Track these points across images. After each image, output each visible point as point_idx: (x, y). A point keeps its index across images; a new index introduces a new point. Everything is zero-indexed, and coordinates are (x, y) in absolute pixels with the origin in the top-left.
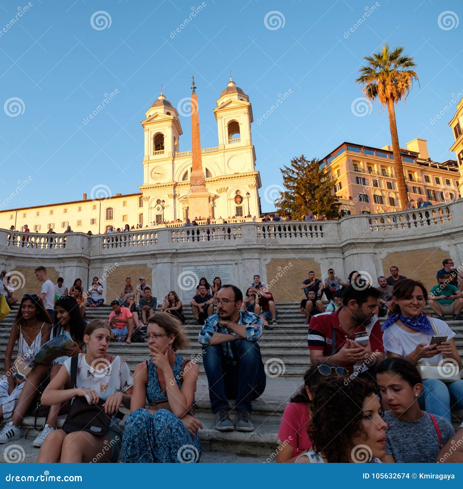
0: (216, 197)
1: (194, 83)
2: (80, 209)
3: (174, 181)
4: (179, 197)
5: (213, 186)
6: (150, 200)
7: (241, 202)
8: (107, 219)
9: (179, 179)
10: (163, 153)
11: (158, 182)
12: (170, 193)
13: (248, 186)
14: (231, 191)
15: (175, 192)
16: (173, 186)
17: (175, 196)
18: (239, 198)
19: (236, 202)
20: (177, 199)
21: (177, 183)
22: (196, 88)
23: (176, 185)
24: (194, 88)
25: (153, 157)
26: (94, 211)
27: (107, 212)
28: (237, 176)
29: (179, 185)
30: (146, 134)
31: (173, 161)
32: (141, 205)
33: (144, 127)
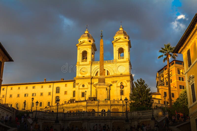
0: (111, 85)
1: (102, 34)
2: (42, 87)
3: (91, 76)
4: (94, 84)
5: (110, 79)
6: (79, 85)
7: (123, 88)
8: (56, 93)
9: (94, 75)
10: (86, 61)
11: (84, 76)
12: (89, 82)
13: (126, 80)
14: (118, 83)
15: (91, 81)
16: (91, 78)
17: (91, 84)
18: (122, 86)
19: (121, 88)
20: (92, 85)
21: (92, 77)
22: (103, 36)
23: (92, 78)
24: (102, 36)
25: (81, 63)
26: (50, 88)
27: (57, 89)
28: (122, 75)
29: (94, 78)
30: (78, 51)
31: (91, 65)
32: (74, 87)
33: (77, 47)
